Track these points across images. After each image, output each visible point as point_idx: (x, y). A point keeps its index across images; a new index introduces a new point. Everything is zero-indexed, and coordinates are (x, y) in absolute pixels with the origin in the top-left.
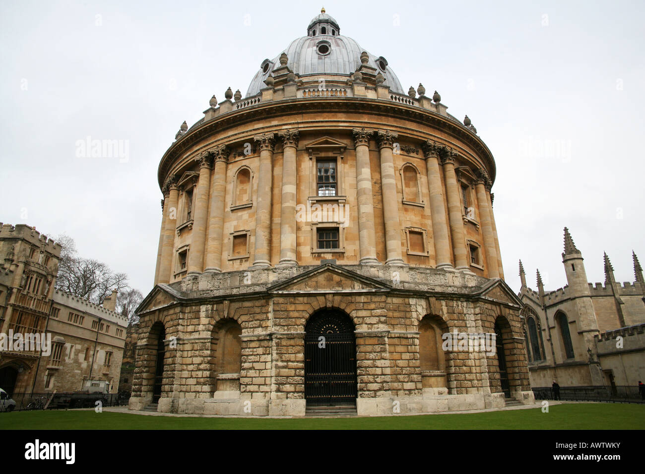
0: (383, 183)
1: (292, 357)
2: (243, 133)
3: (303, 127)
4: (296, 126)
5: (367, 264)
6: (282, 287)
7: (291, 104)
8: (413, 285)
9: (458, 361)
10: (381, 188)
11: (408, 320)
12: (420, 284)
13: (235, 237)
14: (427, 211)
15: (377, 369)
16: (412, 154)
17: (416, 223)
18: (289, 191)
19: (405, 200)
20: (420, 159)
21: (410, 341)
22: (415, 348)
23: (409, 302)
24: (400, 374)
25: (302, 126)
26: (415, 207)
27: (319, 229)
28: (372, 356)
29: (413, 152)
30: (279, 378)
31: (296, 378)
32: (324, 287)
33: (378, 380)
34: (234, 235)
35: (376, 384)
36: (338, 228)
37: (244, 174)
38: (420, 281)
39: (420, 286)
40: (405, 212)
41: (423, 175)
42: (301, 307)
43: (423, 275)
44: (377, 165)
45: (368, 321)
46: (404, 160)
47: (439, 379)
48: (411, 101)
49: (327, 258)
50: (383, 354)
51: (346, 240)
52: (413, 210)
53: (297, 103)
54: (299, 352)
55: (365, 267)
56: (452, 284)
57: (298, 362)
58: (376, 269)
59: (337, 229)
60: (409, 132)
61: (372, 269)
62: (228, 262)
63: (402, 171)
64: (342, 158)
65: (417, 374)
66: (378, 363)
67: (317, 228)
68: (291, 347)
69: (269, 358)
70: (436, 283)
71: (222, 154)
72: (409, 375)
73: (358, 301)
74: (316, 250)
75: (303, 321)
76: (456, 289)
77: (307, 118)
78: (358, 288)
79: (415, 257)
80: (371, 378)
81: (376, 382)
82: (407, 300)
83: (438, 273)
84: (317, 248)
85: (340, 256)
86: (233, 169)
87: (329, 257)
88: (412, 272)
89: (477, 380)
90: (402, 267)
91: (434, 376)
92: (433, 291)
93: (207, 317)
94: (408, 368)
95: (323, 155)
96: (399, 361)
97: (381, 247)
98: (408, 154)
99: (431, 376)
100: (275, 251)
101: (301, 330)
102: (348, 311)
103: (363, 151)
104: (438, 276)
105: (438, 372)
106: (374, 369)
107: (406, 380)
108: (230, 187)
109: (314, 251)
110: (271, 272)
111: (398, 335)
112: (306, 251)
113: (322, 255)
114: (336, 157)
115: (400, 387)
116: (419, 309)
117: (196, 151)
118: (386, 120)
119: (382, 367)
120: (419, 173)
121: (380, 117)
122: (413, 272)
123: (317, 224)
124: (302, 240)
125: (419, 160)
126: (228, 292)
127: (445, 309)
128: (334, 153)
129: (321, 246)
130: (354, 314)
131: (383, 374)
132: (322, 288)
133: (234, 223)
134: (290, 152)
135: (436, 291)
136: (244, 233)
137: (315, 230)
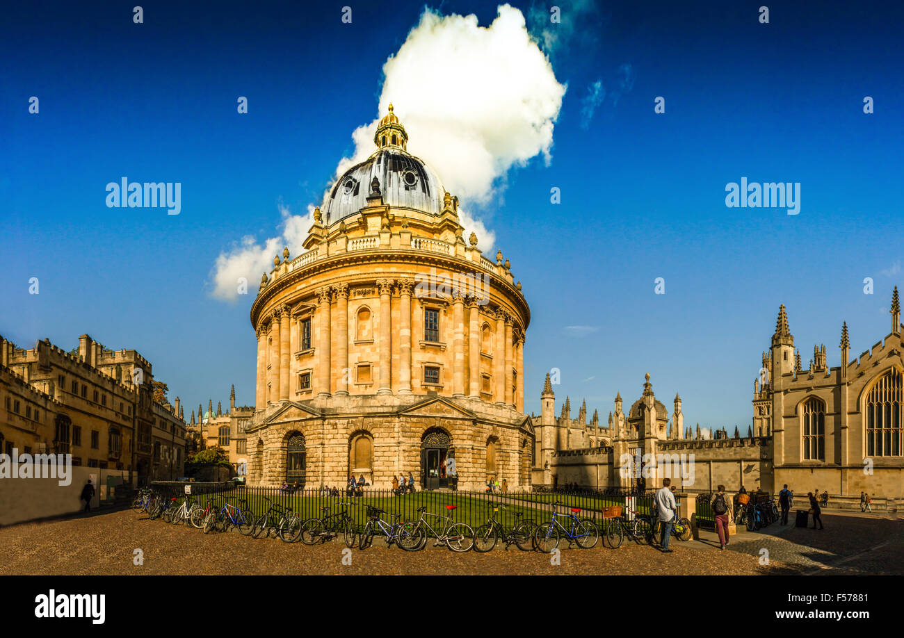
0: (470, 337)
1: (413, 459)
2: (365, 274)
6: (408, 410)
8: (485, 415)
10: (468, 340)
11: (481, 438)
12: (489, 414)
13: (359, 366)
15: (465, 468)
16: (489, 315)
17: (487, 370)
18: (404, 334)
19: (482, 351)
26: (487, 358)
27: (426, 367)
29: (490, 313)
34: (359, 364)
36: (439, 367)
37: (364, 311)
39: (489, 416)
40: (481, 361)
42: (419, 425)
43: (491, 409)
44: (467, 321)
45: (461, 437)
46: (484, 319)
50: (469, 459)
51: (444, 377)
52: (486, 360)
54: (417, 456)
55: (459, 400)
57: (417, 462)
58: (465, 401)
59: (438, 369)
61: (462, 401)
62: (354, 387)
63: (482, 328)
64: (444, 310)
66: (467, 465)
68: (412, 452)
69: (396, 459)
71: (344, 291)
73: (455, 423)
74: (424, 383)
75: (421, 435)
78: (456, 414)
79: (484, 395)
81: (464, 477)
82: (482, 425)
84: (425, 381)
85: (440, 389)
86: (353, 308)
87: (433, 389)
90: (479, 402)
93: (345, 428)
97: (466, 385)
98: (487, 314)
100: (393, 381)
101: (417, 440)
102: (449, 430)
103: (458, 307)
106: (463, 468)
108: (352, 322)
109: (422, 384)
110: (393, 398)
111: (476, 448)
112: (417, 383)
113: (428, 387)
114: (440, 309)
116: (487, 431)
117: (314, 284)
120: (492, 331)
123: (424, 363)
124: (414, 375)
125: (493, 320)
126: (362, 411)
127: (500, 433)
129: (427, 379)
130: (452, 432)
132: (434, 413)
133: (359, 355)
134: (405, 299)
135: (497, 420)
136: (367, 364)
137: (424, 367)
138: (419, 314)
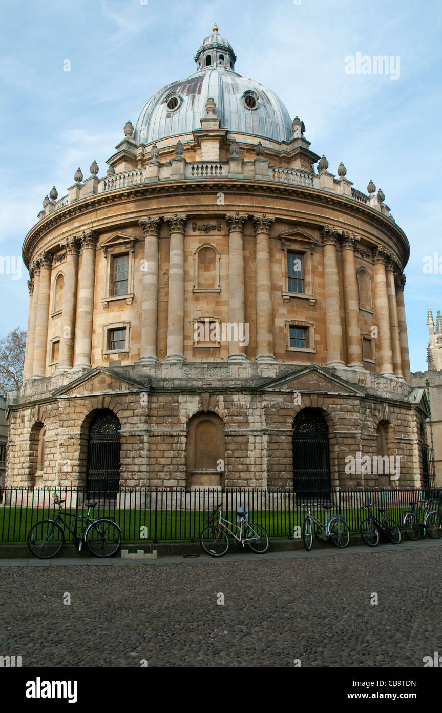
0: (170, 274)
1: (71, 455)
2: (55, 238)
3: (97, 226)
4: (91, 226)
5: (141, 364)
6: (64, 391)
7: (83, 203)
8: (184, 382)
9: (233, 459)
11: (175, 418)
12: (195, 379)
13: (53, 343)
14: (224, 296)
15: (135, 466)
16: (212, 233)
17: (207, 312)
19: (196, 288)
20: (222, 235)
21: (176, 439)
22: (180, 446)
23: (178, 399)
24: (162, 472)
25: (95, 224)
26: (208, 293)
28: (132, 454)
29: (214, 229)
30: (61, 474)
31: (72, 474)
32: (98, 390)
33: (136, 477)
34: (53, 341)
35: (134, 480)
36: (126, 327)
37: (60, 276)
38: (194, 377)
39: (193, 382)
40: (195, 302)
41: (224, 254)
42: (78, 410)
43: (199, 370)
45: (131, 420)
46: (200, 241)
47: (213, 477)
48: (219, 166)
49: (114, 360)
50: (142, 452)
51: (132, 339)
52: (206, 297)
53: (88, 202)
54: (76, 451)
55: (137, 367)
56: (237, 377)
57: (75, 459)
58: (148, 368)
59: (123, 329)
60: (202, 208)
61: (145, 368)
63: (197, 255)
64: (132, 252)
65: (180, 472)
66: (137, 461)
67: (108, 329)
68: (70, 446)
70: (214, 378)
71: (44, 261)
72: (171, 473)
73: (123, 401)
74: (106, 352)
75: (80, 422)
76: (239, 382)
77: (101, 214)
78: (124, 389)
79: (202, 349)
80: (130, 475)
81: (133, 479)
82: (175, 398)
83: (218, 366)
84: (107, 350)
85: (125, 356)
86: (54, 276)
87: (115, 357)
88: (185, 368)
89: (256, 479)
90: (175, 364)
91: (207, 474)
92: (210, 386)
93: (28, 420)
94: (171, 466)
95: (117, 251)
96: (160, 459)
98: (207, 233)
99: (202, 474)
101: (78, 431)
102: (115, 411)
103: (150, 241)
104: (218, 370)
105: (212, 470)
106: (133, 466)
107: (167, 477)
108: (52, 293)
109: (104, 353)
110: (65, 377)
111: (162, 434)
112: (98, 354)
113: (111, 356)
114: (128, 252)
115: (160, 484)
116: (190, 406)
118: (177, 200)
119: (139, 465)
120: (218, 253)
121: (169, 199)
122: (187, 368)
123: (108, 326)
124: (95, 343)
125: (221, 237)
126: (39, 397)
127: (222, 404)
128: (126, 248)
130: (119, 415)
131: (139, 472)
132: (96, 391)
133: (54, 330)
134: (86, 254)
135: (213, 386)
136: (58, 339)
137: (106, 331)
138: (104, 265)
